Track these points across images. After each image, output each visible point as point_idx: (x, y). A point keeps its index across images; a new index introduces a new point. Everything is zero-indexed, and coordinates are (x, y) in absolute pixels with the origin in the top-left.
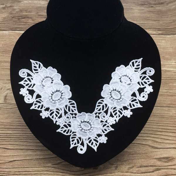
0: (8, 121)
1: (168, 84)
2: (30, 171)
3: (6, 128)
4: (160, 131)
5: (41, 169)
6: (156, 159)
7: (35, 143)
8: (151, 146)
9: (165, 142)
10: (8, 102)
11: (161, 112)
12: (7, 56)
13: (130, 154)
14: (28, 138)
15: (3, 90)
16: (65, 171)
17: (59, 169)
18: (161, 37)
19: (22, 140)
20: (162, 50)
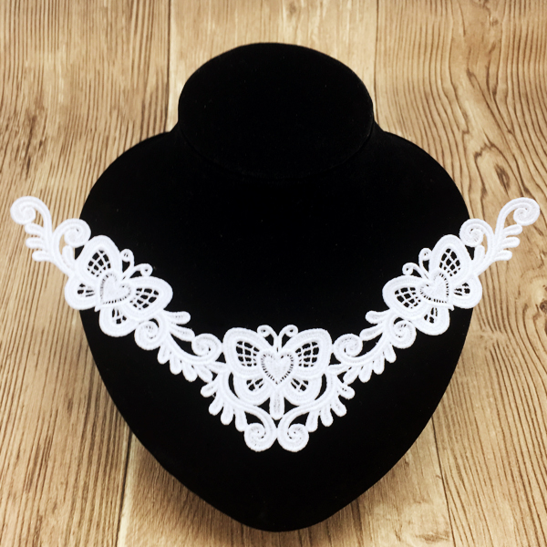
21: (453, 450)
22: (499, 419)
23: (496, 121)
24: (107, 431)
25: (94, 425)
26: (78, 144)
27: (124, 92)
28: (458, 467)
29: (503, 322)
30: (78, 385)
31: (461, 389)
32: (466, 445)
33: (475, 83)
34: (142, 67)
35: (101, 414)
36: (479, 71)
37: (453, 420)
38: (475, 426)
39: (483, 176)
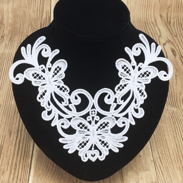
21: (158, 151)
22: (175, 139)
23: (171, 33)
24: (24, 143)
25: (20, 141)
26: (16, 37)
27: (34, 19)
28: (159, 157)
29: (175, 104)
30: (14, 126)
31: (160, 128)
32: (163, 149)
33: (163, 19)
34: (41, 10)
35: (22, 137)
36: (164, 15)
37: (157, 140)
38: (166, 142)
39: (166, 51)
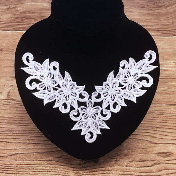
0: (11, 116)
1: (167, 83)
2: (32, 164)
3: (8, 123)
4: (159, 128)
5: (42, 162)
6: (154, 154)
7: (36, 137)
8: (150, 142)
9: (164, 138)
10: (11, 98)
11: (160, 109)
12: (10, 54)
13: (129, 148)
14: (30, 132)
15: (6, 86)
16: (66, 165)
17: (60, 162)
18: (160, 38)
19: (24, 135)
20: (161, 51)
